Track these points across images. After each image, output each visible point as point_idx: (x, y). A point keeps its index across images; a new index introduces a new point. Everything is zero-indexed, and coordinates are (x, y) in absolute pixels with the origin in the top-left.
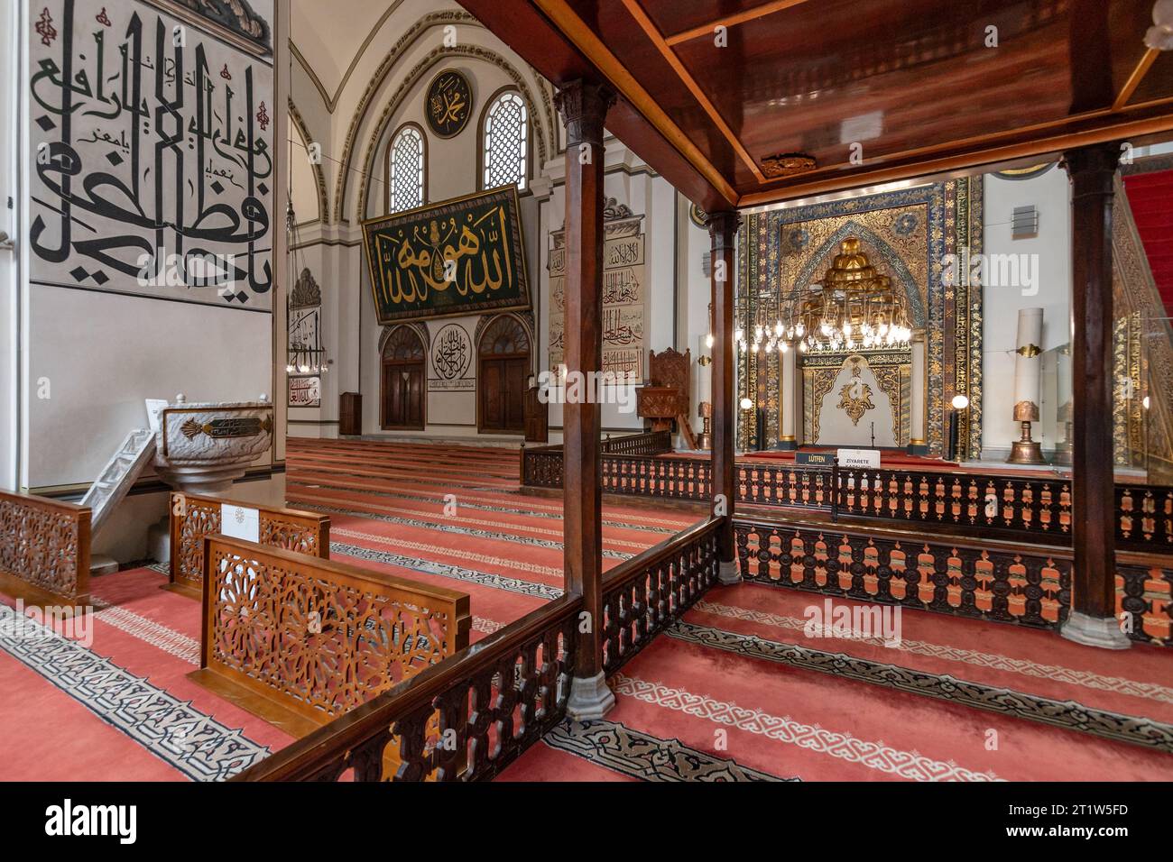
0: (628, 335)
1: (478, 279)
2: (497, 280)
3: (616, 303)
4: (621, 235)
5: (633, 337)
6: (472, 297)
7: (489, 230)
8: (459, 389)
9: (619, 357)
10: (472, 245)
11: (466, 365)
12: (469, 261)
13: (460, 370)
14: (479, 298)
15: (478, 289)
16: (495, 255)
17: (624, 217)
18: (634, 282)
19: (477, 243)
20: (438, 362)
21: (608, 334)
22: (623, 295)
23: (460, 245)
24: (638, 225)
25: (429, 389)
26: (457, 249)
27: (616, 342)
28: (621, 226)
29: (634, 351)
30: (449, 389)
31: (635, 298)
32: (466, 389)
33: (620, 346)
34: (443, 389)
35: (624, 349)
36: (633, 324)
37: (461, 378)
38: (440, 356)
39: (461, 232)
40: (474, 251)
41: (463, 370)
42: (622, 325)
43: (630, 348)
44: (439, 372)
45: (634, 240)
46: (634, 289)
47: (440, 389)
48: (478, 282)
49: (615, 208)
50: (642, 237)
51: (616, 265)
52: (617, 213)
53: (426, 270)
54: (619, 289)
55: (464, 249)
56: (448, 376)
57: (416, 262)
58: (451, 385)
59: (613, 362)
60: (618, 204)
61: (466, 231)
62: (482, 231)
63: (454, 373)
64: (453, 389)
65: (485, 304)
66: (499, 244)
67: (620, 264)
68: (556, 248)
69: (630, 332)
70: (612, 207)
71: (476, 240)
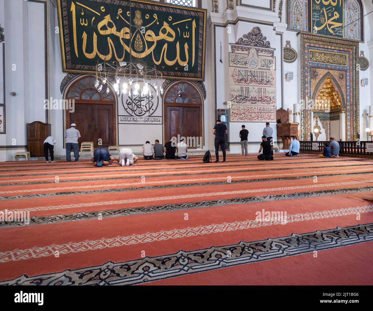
0: (269, 100)
1: (171, 57)
2: (185, 60)
3: (264, 85)
4: (265, 55)
5: (271, 101)
6: (163, 67)
7: (183, 30)
8: (148, 122)
9: (266, 110)
10: (170, 35)
11: (154, 107)
12: (166, 44)
13: (149, 111)
14: (169, 69)
15: (170, 63)
16: (186, 46)
17: (267, 47)
18: (272, 77)
19: (174, 36)
20: (128, 104)
21: (260, 99)
22: (267, 82)
23: (160, 33)
24: (273, 53)
25: (120, 122)
26: (157, 34)
27: (264, 103)
28: (265, 51)
29: (272, 108)
30: (139, 122)
31: (272, 84)
32: (154, 123)
33: (266, 105)
34: (133, 122)
35: (268, 106)
36: (271, 95)
37: (149, 116)
38: (130, 101)
39: (162, 25)
40: (171, 40)
41: (151, 111)
42: (267, 95)
43: (271, 106)
44: (129, 110)
45: (271, 58)
46: (272, 80)
47: (130, 122)
48: (170, 59)
49: (265, 41)
50: (275, 58)
51: (263, 68)
52: (265, 44)
53: (127, 42)
54: (265, 79)
55: (162, 36)
56: (138, 114)
57: (118, 34)
58: (140, 120)
59: (263, 112)
60: (267, 40)
61: (166, 25)
62: (178, 29)
63: (144, 112)
64: (143, 122)
65: (172, 73)
66: (189, 41)
67: (265, 68)
68: (233, 52)
69: (270, 99)
70: (264, 41)
71: (173, 33)
